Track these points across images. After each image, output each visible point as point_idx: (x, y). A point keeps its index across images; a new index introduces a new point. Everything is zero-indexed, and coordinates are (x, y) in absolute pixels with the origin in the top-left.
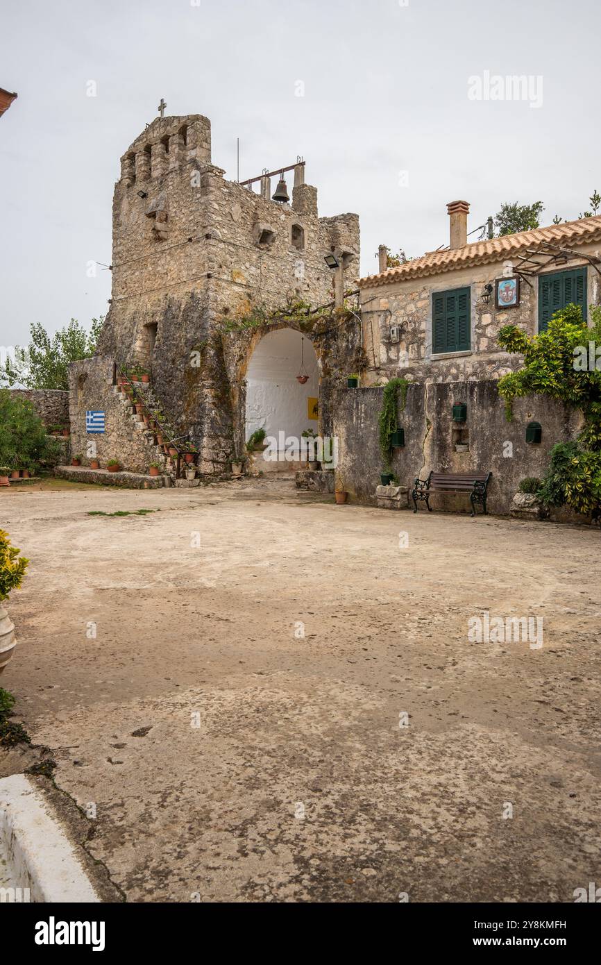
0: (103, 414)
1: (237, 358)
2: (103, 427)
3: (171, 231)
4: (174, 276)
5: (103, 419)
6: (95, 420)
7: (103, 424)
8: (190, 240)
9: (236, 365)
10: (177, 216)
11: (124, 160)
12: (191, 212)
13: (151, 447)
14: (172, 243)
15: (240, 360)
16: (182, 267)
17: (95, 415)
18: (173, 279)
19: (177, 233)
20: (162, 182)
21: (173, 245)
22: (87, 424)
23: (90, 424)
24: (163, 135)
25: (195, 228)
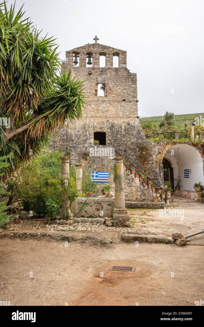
0: (108, 173)
1: (157, 153)
2: (107, 180)
3: (110, 93)
4: (113, 113)
5: (108, 176)
6: (99, 176)
7: (108, 178)
8: (124, 100)
9: (157, 155)
10: (114, 88)
11: (69, 53)
12: (125, 89)
13: (147, 189)
14: (110, 99)
15: (159, 154)
16: (119, 111)
17: (99, 173)
18: (112, 114)
19: (114, 95)
20: (102, 71)
21: (111, 100)
22: (92, 178)
23: (95, 178)
24: (101, 52)
25: (128, 96)
